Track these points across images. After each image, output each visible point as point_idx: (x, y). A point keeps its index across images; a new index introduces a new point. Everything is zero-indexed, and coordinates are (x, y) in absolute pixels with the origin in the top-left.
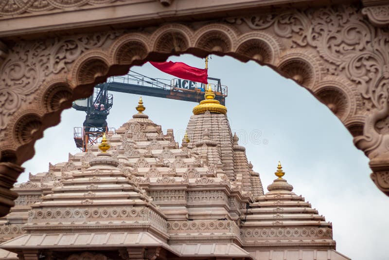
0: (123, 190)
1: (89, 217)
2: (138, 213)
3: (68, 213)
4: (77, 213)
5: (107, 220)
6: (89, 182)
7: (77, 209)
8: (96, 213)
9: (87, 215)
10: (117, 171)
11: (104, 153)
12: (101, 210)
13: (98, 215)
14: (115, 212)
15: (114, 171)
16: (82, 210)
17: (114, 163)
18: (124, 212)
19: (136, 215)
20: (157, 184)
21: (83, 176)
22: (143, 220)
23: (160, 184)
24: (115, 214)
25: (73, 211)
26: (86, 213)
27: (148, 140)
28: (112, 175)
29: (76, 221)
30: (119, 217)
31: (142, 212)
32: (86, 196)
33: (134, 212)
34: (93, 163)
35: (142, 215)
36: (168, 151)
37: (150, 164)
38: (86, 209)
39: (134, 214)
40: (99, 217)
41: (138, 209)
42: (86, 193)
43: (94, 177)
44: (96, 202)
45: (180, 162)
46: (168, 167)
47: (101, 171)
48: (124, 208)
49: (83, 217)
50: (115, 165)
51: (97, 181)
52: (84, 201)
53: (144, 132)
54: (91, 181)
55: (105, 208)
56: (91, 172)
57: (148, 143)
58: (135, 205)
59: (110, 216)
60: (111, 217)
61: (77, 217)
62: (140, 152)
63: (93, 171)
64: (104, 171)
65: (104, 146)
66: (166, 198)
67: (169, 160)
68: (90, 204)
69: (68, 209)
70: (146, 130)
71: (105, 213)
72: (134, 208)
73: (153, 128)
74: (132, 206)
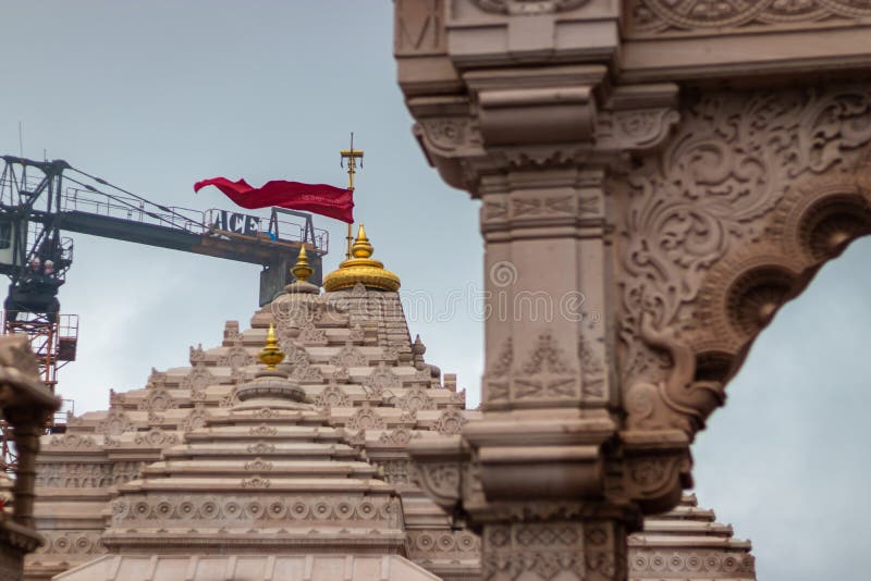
0: (333, 457)
1: (262, 518)
2: (378, 511)
3: (209, 508)
4: (232, 508)
5: (303, 525)
6: (249, 435)
7: (232, 499)
8: (277, 508)
9: (255, 512)
10: (311, 412)
11: (270, 369)
12: (290, 501)
13: (281, 515)
14: (322, 508)
15: (304, 413)
16: (243, 501)
17: (298, 394)
18: (344, 508)
19: (371, 515)
20: (382, 445)
21: (231, 423)
22: (390, 527)
23: (387, 445)
24: (322, 512)
25: (222, 502)
26: (254, 508)
27: (331, 344)
28: (301, 422)
29: (230, 528)
30: (333, 520)
31: (387, 508)
32: (251, 470)
33: (367, 508)
34: (250, 392)
35: (387, 516)
36: (386, 371)
37: (352, 399)
38: (254, 499)
39: (366, 512)
40: (284, 518)
41: (378, 502)
42: (250, 463)
43: (263, 425)
44: (276, 482)
45: (421, 396)
46: (393, 406)
47: (274, 411)
48: (345, 499)
49: (246, 517)
50: (297, 397)
51: (270, 435)
52: (247, 480)
53: (317, 326)
54: (256, 435)
55: (300, 499)
56: (250, 413)
57: (335, 351)
58: (368, 493)
59: (310, 516)
60: (314, 518)
61: (231, 517)
62: (323, 371)
63: (257, 411)
64: (282, 412)
65: (273, 354)
66: (400, 478)
67: (393, 390)
68: (263, 487)
69: (209, 498)
70: (323, 322)
71: (299, 509)
72: (367, 500)
73: (338, 315)
74: (362, 495)
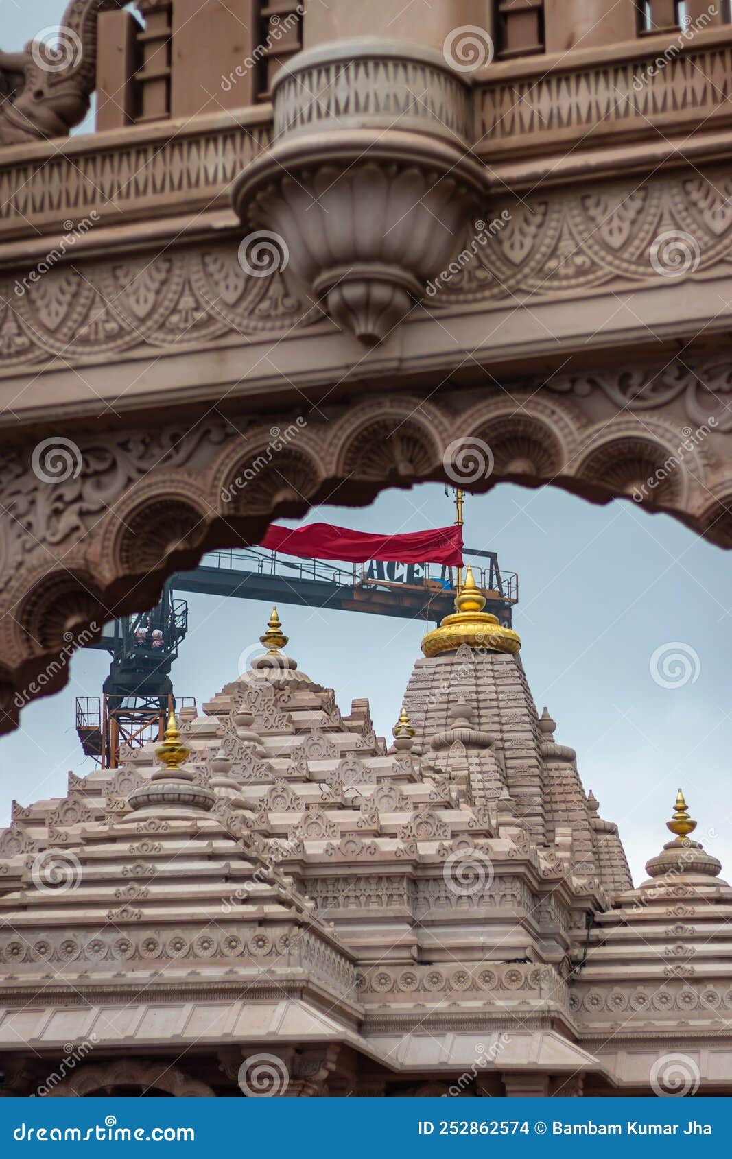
0: (229, 878)
1: (132, 958)
2: (274, 946)
3: (70, 947)
4: (97, 946)
5: (181, 964)
6: (128, 854)
7: (97, 935)
8: (150, 944)
9: (124, 951)
10: (210, 822)
11: (170, 770)
12: (166, 936)
13: (157, 953)
14: (205, 943)
15: (200, 824)
16: (110, 938)
17: (201, 799)
18: (232, 942)
19: (266, 949)
20: (327, 859)
21: (112, 839)
22: (289, 965)
23: (333, 859)
24: (206, 948)
25: (84, 940)
26: (123, 946)
27: (298, 732)
28: (196, 835)
29: (94, 971)
30: (218, 957)
31: (286, 941)
32: (123, 898)
33: (262, 941)
34: (140, 799)
35: (285, 951)
36: (355, 763)
38: (123, 934)
39: (260, 947)
40: (159, 957)
41: (274, 933)
42: (122, 889)
43: (145, 840)
44: (150, 913)
45: (393, 794)
46: (357, 808)
47: (163, 823)
48: (233, 931)
49: (113, 958)
50: (205, 804)
51: (153, 853)
52: (114, 911)
53: (283, 709)
54: (137, 853)
55: (178, 932)
56: (134, 825)
57: (298, 740)
58: (263, 922)
59: (191, 954)
60: (196, 956)
61: (95, 958)
62: (276, 767)
63: (142, 824)
64: (173, 823)
65: (172, 750)
66: (352, 900)
67: (359, 787)
68: (134, 919)
69: (69, 935)
70: (292, 704)
71: (178, 945)
72: (261, 931)
73: (312, 695)
74: (256, 925)
